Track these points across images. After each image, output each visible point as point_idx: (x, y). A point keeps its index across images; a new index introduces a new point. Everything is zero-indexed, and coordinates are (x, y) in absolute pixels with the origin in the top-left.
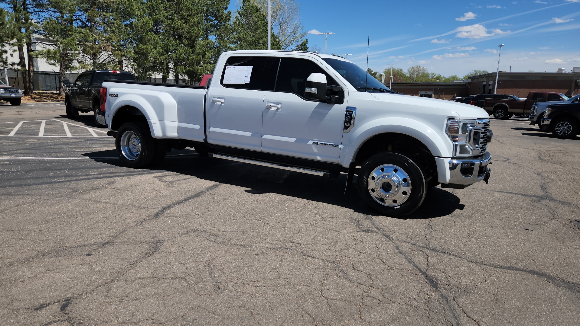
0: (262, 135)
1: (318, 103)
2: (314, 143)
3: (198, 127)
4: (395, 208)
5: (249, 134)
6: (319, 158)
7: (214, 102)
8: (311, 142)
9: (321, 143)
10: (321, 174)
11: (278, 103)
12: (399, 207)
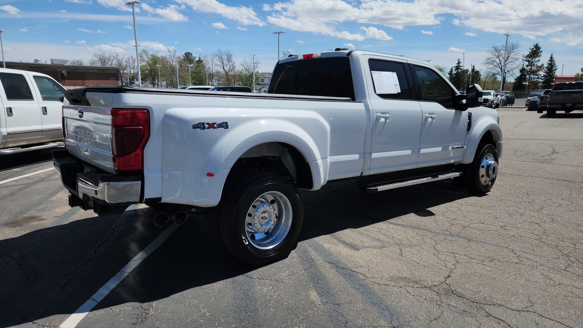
0: (419, 151)
1: (454, 111)
2: (452, 148)
3: (356, 157)
4: (489, 184)
5: (409, 152)
6: (452, 161)
7: (378, 119)
8: (450, 148)
9: (456, 148)
10: (457, 174)
11: (432, 114)
12: (490, 183)
